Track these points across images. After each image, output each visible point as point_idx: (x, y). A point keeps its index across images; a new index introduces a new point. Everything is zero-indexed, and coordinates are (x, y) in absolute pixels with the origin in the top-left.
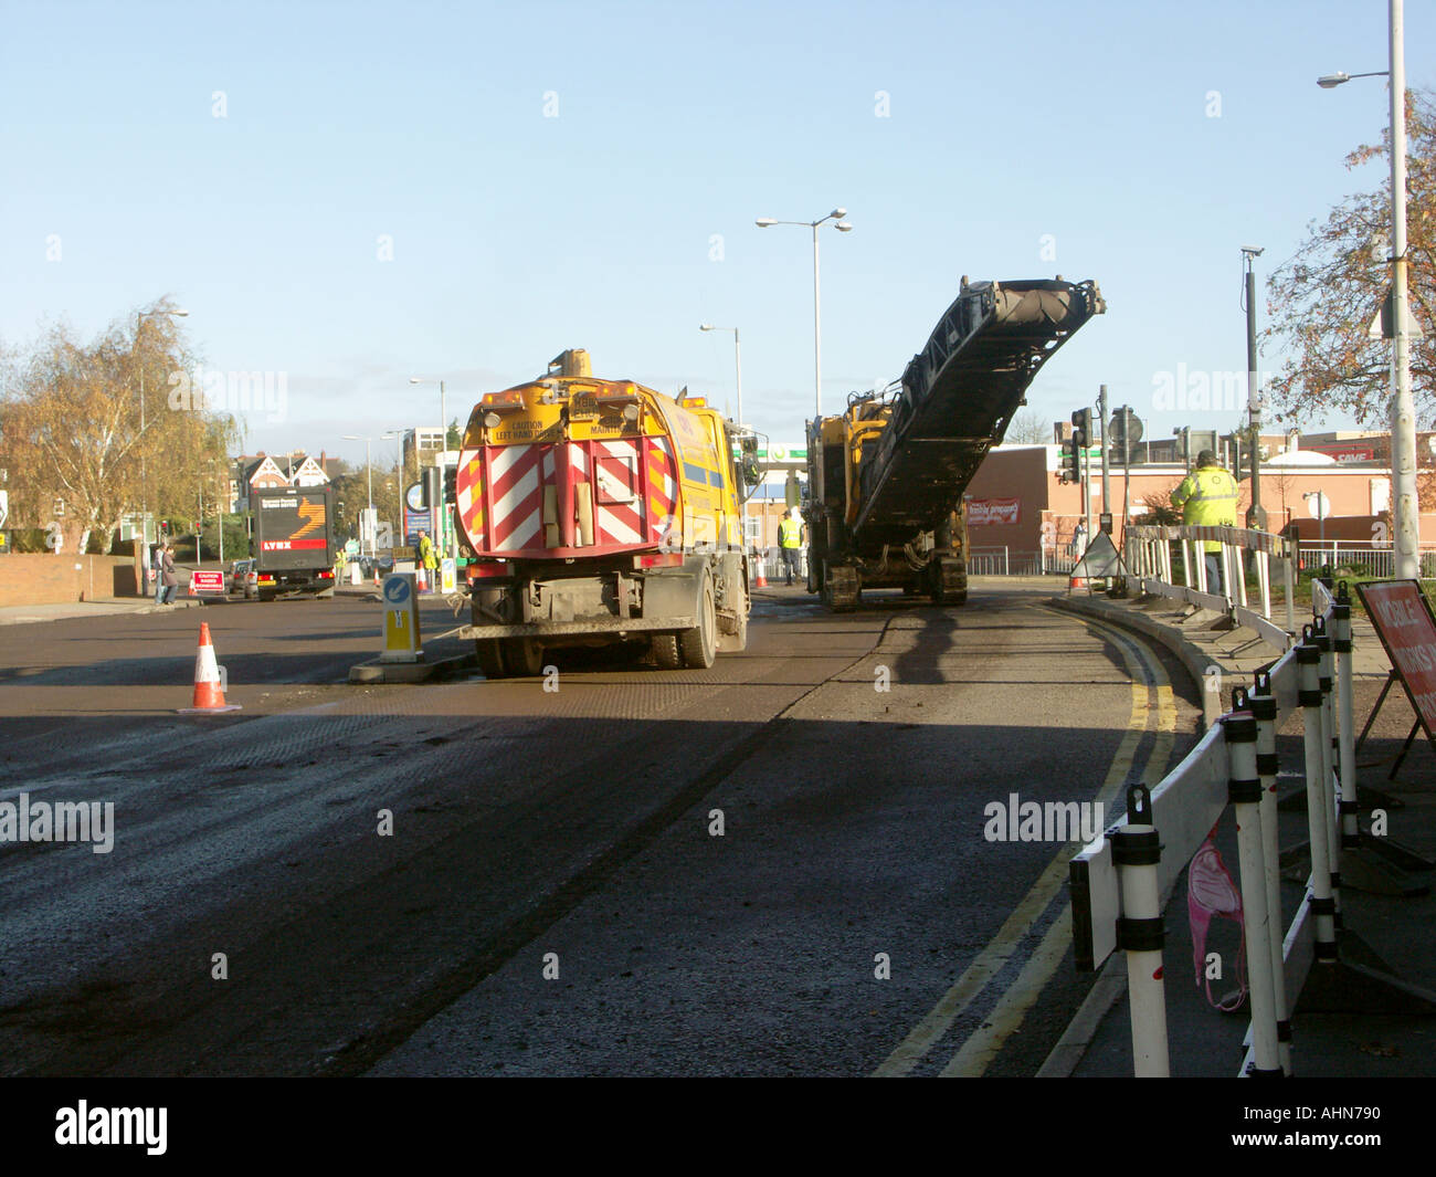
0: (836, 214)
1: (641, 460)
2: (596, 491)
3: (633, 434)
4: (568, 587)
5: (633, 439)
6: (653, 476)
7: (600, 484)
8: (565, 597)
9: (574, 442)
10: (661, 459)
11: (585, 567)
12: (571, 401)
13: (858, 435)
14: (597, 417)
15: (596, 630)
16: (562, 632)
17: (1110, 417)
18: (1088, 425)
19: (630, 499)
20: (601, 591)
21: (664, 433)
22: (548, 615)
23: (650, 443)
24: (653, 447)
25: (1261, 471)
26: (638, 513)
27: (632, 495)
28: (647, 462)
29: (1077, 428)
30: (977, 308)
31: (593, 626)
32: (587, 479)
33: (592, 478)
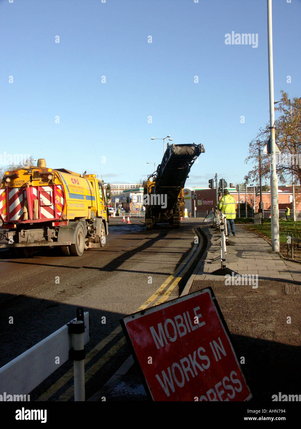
0: (168, 137)
1: (53, 192)
2: (40, 202)
3: (51, 185)
4: (33, 232)
5: (51, 186)
6: (57, 197)
7: (41, 200)
8: (32, 235)
9: (33, 187)
10: (60, 192)
11: (36, 226)
12: (33, 174)
13: (150, 186)
14: (41, 179)
15: (40, 245)
16: (29, 246)
17: (218, 181)
18: (213, 183)
19: (50, 204)
20: (43, 233)
21: (61, 184)
22: (27, 241)
23: (57, 187)
24: (58, 188)
25: (262, 194)
26: (53, 209)
27: (51, 203)
28: (55, 193)
29: (210, 184)
30: (170, 151)
31: (39, 244)
32: (37, 198)
33: (38, 198)
